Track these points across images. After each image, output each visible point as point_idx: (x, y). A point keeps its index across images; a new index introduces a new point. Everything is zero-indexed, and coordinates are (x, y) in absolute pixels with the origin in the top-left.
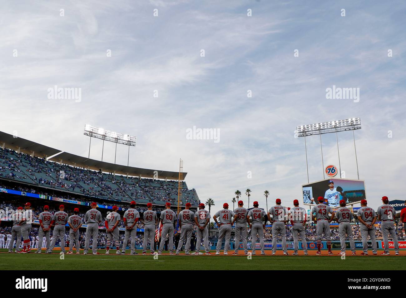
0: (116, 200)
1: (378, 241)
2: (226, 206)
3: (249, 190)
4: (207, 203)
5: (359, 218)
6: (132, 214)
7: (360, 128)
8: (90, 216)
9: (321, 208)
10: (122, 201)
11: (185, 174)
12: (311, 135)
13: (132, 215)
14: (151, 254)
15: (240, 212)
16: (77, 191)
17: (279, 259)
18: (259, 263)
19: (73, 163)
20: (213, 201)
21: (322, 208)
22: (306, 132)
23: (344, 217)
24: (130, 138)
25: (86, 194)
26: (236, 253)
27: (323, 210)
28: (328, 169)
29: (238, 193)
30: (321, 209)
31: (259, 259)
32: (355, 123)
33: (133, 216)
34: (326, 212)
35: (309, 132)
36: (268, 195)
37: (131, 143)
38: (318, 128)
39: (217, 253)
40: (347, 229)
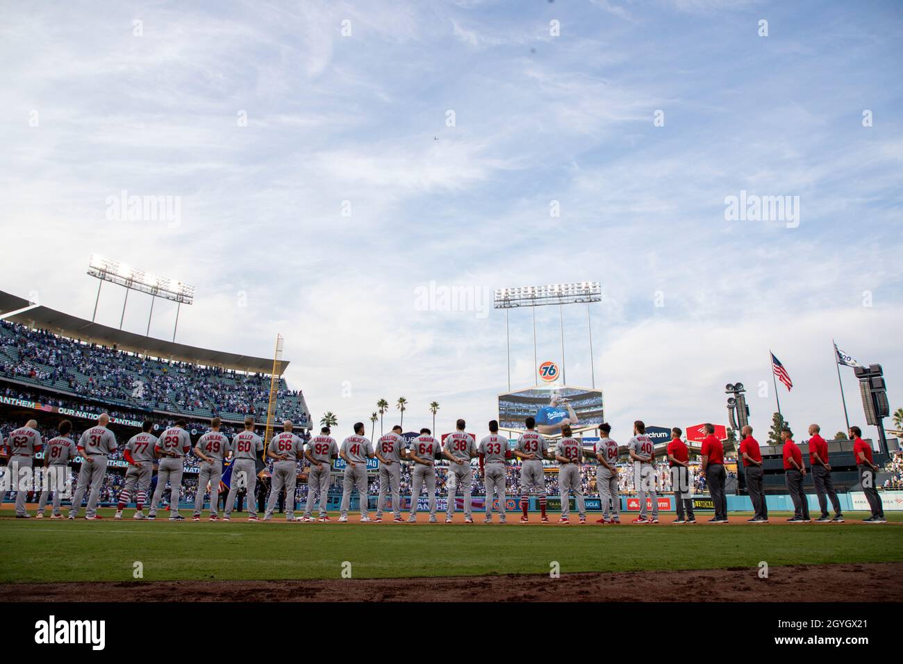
0: (142, 409)
1: (621, 497)
2: (359, 428)
3: (404, 400)
4: (324, 420)
5: (599, 457)
6: (174, 438)
7: (600, 300)
8: (90, 441)
9: (528, 440)
10: (155, 411)
11: (284, 365)
12: (518, 306)
13: (175, 440)
14: (211, 519)
15: (387, 441)
16: (61, 387)
17: (460, 531)
18: (425, 539)
19: (58, 331)
20: (335, 417)
21: (531, 440)
22: (509, 301)
23: (568, 454)
24: (182, 288)
25: (80, 394)
26: (378, 519)
27: (532, 443)
28: (544, 368)
29: (383, 403)
30: (529, 442)
31: (424, 532)
32: (591, 291)
33: (177, 442)
34: (537, 448)
35: (515, 301)
36: (438, 410)
37: (184, 297)
38: (530, 296)
39: (342, 519)
40: (572, 476)
